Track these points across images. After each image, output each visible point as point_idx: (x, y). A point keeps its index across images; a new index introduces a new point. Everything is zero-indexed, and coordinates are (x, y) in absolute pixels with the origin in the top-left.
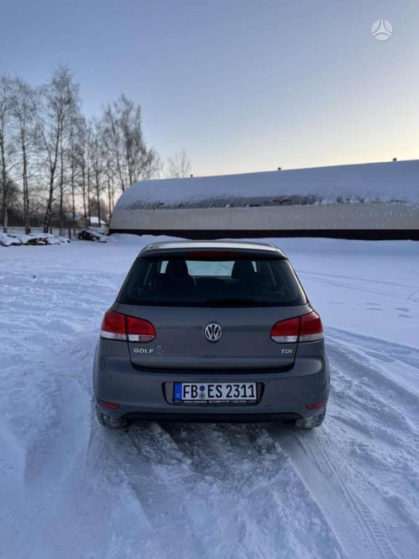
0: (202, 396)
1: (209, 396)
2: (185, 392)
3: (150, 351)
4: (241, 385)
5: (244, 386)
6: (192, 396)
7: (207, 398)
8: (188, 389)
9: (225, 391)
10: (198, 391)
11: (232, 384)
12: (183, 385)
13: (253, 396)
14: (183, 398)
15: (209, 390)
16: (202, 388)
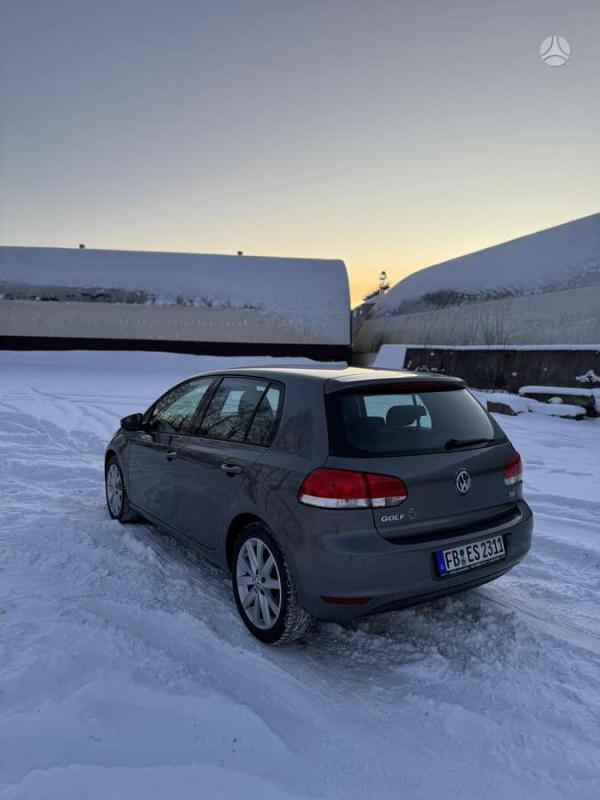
0: (464, 561)
1: (470, 561)
2: (448, 562)
3: (401, 517)
4: (492, 540)
5: (494, 541)
6: (456, 565)
7: (468, 563)
8: (450, 557)
9: (480, 550)
10: (459, 556)
11: (485, 541)
12: (445, 552)
13: (501, 551)
14: (448, 569)
15: (469, 553)
16: (462, 553)
